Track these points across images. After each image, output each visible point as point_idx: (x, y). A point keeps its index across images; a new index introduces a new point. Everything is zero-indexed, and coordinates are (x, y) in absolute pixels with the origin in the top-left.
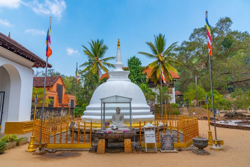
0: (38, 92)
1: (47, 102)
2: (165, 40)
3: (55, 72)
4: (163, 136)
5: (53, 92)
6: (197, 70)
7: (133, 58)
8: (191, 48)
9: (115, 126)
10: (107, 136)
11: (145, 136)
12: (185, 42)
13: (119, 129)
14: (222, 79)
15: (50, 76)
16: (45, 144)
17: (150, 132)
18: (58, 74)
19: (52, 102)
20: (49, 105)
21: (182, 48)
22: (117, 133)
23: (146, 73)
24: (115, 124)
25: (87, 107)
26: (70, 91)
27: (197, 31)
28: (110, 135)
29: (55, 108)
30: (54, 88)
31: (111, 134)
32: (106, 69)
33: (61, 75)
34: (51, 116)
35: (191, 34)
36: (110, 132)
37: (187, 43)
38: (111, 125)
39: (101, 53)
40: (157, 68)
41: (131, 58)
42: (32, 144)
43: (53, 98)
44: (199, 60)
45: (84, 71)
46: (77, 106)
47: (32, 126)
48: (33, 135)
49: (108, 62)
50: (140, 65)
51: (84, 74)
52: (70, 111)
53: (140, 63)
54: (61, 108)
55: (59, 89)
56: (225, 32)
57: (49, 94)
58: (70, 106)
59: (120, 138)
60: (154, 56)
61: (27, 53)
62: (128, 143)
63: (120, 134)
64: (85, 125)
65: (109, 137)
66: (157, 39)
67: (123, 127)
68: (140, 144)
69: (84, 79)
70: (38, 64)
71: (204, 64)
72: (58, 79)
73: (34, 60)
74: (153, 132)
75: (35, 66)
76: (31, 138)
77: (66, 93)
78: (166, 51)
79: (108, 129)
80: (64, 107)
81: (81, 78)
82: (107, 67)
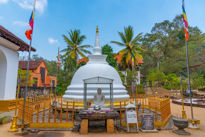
0: (24, 73)
1: (32, 82)
2: (133, 31)
3: (39, 57)
4: (144, 116)
5: (37, 74)
6: (156, 57)
7: (106, 46)
8: (153, 39)
9: (97, 106)
10: (90, 116)
11: (127, 116)
12: (147, 34)
13: (102, 109)
14: (177, 65)
15: (35, 60)
16: (27, 124)
17: (132, 112)
18: (41, 59)
19: (36, 82)
20: (34, 85)
21: (145, 39)
22: (100, 114)
23: (116, 58)
24: (97, 104)
25: (68, 87)
26: (51, 73)
27: (157, 26)
28: (93, 115)
29: (38, 87)
30: (38, 70)
31: (95, 114)
32: (83, 54)
33: (44, 59)
34: (35, 94)
35: (152, 28)
36: (93, 113)
37: (149, 35)
38: (92, 105)
39: (79, 41)
40: (126, 54)
41: (104, 46)
42: (14, 123)
43: (37, 79)
44: (158, 49)
45: (64, 56)
46: (58, 86)
47: (16, 104)
48: (15, 115)
49: (85, 49)
50: (111, 52)
51: (64, 58)
52: (52, 90)
53: (112, 50)
54: (44, 87)
55: (42, 71)
56: (180, 27)
57: (33, 75)
58: (52, 86)
59: (103, 118)
60: (123, 44)
61: (12, 37)
62: (110, 124)
63: (103, 115)
64: (67, 104)
65: (92, 117)
66: (127, 30)
67: (105, 107)
68: (121, 123)
69: (64, 63)
70: (23, 47)
71: (162, 52)
72: (41, 63)
73: (19, 43)
74: (134, 112)
75: (20, 50)
76: (14, 118)
77: (48, 75)
78: (134, 40)
79: (90, 109)
80: (47, 86)
81: (61, 62)
82: (84, 53)
